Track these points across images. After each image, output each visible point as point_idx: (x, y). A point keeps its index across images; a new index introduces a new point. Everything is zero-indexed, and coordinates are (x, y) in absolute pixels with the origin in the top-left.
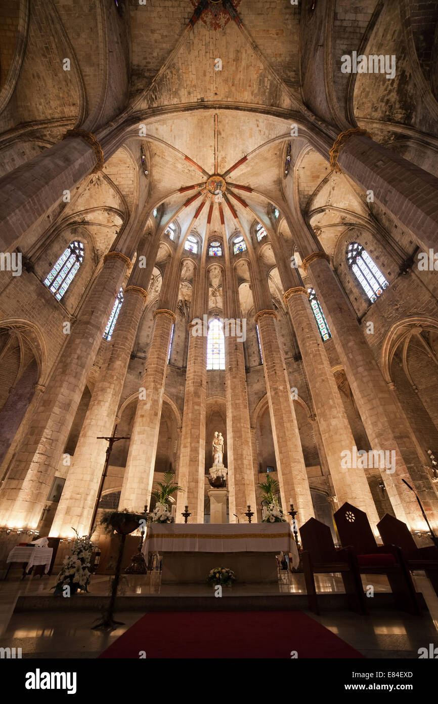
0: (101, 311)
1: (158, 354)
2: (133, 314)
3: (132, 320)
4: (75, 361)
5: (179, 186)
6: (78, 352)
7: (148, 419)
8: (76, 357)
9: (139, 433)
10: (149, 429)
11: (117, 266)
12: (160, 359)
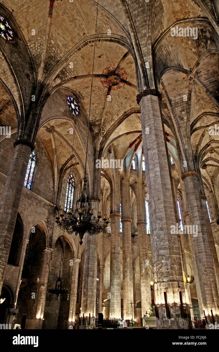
0: (117, 246)
1: (143, 247)
2: (128, 234)
3: (128, 237)
4: (116, 269)
5: (128, 144)
6: (115, 265)
7: (145, 277)
8: (115, 267)
9: (143, 283)
10: (146, 280)
11: (116, 221)
12: (144, 248)
